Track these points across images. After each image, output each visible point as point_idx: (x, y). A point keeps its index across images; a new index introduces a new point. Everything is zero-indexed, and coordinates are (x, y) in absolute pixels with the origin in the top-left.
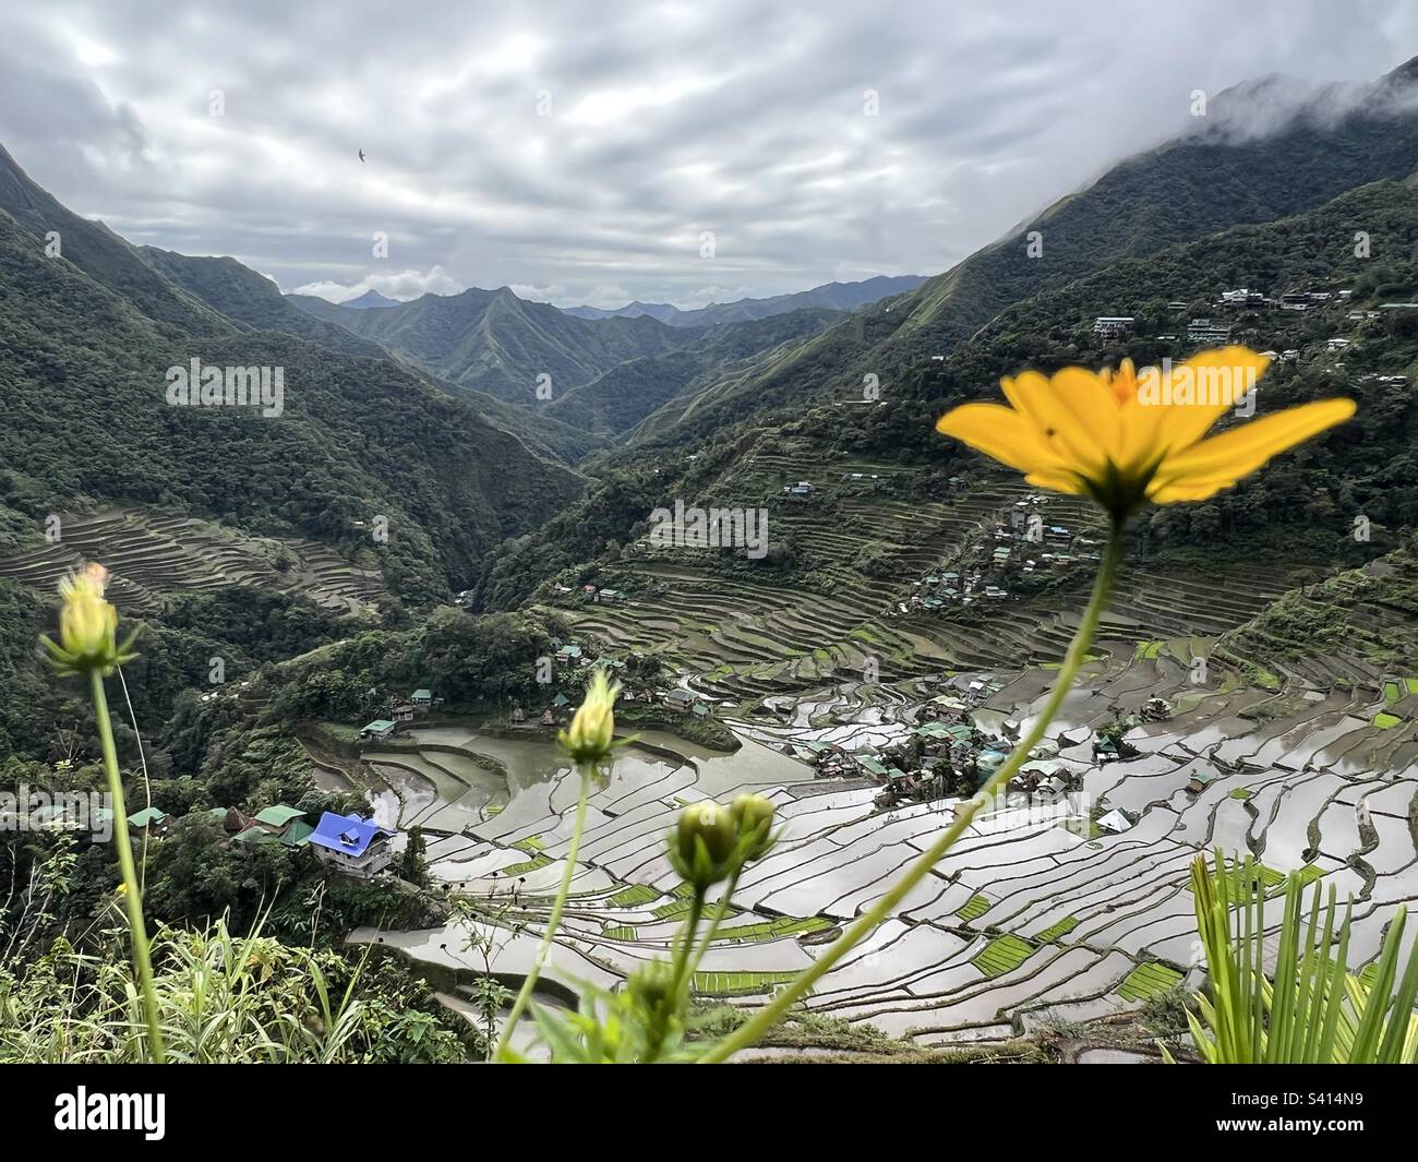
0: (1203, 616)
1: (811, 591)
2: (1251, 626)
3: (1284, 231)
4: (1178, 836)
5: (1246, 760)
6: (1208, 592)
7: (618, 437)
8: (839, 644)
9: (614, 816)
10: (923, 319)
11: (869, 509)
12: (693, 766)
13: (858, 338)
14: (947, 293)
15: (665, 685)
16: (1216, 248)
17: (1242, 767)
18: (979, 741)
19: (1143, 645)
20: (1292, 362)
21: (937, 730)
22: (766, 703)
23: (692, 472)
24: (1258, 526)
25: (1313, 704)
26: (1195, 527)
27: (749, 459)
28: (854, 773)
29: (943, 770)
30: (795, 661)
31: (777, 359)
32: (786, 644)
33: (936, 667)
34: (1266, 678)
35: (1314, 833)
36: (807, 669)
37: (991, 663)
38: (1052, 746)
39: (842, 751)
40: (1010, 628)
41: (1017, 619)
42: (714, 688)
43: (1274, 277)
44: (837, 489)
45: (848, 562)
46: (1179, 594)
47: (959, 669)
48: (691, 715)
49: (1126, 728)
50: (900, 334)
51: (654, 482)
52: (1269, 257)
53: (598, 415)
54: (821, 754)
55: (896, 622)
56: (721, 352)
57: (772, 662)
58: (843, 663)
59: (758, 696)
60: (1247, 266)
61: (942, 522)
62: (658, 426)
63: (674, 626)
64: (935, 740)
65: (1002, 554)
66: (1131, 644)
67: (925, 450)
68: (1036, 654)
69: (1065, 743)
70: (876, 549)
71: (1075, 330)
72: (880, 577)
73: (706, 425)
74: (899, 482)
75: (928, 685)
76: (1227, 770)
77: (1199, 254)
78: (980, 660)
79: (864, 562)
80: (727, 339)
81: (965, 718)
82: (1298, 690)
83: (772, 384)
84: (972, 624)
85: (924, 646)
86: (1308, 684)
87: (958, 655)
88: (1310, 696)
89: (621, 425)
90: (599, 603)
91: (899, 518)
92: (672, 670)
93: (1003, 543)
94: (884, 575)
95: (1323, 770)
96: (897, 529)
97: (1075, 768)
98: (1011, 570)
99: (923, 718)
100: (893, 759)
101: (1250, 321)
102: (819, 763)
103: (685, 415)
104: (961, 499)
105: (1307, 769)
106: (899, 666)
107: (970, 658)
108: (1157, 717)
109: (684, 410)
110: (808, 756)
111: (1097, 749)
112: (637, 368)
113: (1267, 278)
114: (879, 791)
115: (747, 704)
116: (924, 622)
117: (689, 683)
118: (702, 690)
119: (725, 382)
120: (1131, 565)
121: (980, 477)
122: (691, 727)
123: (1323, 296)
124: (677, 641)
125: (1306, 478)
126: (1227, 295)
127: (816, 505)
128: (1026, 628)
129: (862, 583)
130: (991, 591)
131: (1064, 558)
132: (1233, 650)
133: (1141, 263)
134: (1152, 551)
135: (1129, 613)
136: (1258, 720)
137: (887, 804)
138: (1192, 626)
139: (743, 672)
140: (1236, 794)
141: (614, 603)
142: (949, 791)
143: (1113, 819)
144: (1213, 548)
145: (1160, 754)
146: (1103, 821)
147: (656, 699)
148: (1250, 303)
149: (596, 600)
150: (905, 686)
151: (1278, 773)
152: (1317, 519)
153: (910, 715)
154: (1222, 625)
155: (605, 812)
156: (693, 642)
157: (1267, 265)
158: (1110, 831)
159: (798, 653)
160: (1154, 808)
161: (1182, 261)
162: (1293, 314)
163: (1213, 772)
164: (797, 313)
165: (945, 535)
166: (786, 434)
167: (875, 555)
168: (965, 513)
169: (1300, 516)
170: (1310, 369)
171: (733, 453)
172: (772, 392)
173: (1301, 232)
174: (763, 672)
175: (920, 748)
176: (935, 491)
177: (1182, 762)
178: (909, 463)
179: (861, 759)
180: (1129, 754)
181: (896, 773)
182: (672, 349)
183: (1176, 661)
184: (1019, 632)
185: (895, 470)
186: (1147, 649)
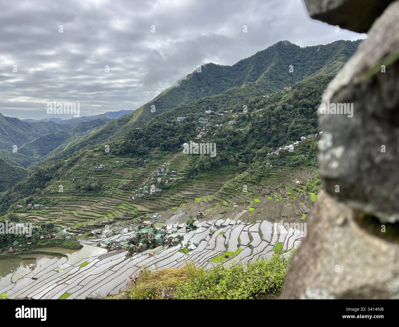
0: (210, 190)
1: (105, 197)
2: (220, 191)
3: (217, 98)
4: (208, 248)
5: (223, 224)
6: (210, 184)
7: (43, 158)
8: (115, 211)
9: (36, 279)
10: (134, 120)
11: (122, 171)
12: (66, 256)
13: (117, 125)
14: (140, 113)
15: (56, 232)
16: (203, 102)
17: (222, 226)
18: (156, 232)
19: (197, 199)
20: (222, 127)
21: (144, 231)
22: (93, 232)
23: (65, 165)
24: (219, 166)
25: (236, 208)
26: (205, 167)
27: (83, 159)
28: (120, 248)
29: (146, 242)
30: (102, 218)
31: (94, 132)
32: (98, 213)
33: (143, 213)
34: (225, 203)
35: (239, 240)
36: (106, 219)
37: (159, 210)
38: (175, 229)
39: (116, 242)
40: (163, 199)
41: (165, 197)
42: (75, 231)
43: (216, 108)
44: (111, 166)
45: (116, 187)
46: (204, 185)
47: (150, 213)
48: (65, 239)
49: (194, 221)
50: (128, 124)
51: (53, 169)
52: (215, 103)
53: (35, 151)
54: (109, 244)
55: (132, 202)
56: (76, 131)
57: (94, 219)
58: (117, 216)
59: (90, 230)
60: (210, 106)
61: (143, 173)
62: (56, 153)
63: (61, 213)
64: (143, 234)
65: (159, 180)
66: (194, 199)
67: (136, 153)
68: (170, 205)
69: (179, 228)
70: (124, 182)
71: (173, 121)
72: (126, 190)
73: (72, 151)
74: (130, 163)
75: (142, 219)
76: (218, 228)
77: (200, 103)
78: (156, 209)
79: (121, 186)
80: (78, 127)
81: (152, 226)
82: (232, 205)
83: (92, 139)
84: (153, 200)
85: (140, 208)
86: (234, 203)
87: (150, 209)
88: (235, 206)
89: (44, 154)
90: (34, 209)
91: (130, 173)
92: (60, 227)
93: (159, 176)
94: (127, 189)
95: (240, 224)
96: (130, 176)
97: (181, 235)
98: (162, 183)
99: (140, 228)
100: (132, 242)
101: (212, 118)
102: (108, 247)
103: (65, 149)
104: (147, 166)
105: (236, 224)
106: (133, 215)
107: (153, 209)
108: (201, 217)
109: (64, 148)
110: (105, 246)
111: (187, 228)
112: (48, 136)
113: (215, 108)
114: (127, 252)
115: (86, 234)
116: (139, 201)
117: (66, 230)
118: (71, 232)
119: (77, 139)
120: (192, 179)
121: (152, 159)
122: (65, 244)
123: (227, 112)
124: (62, 218)
125: (228, 154)
126: (206, 112)
127: (106, 171)
128: (167, 199)
129: (121, 192)
130: (158, 190)
131: (175, 179)
132: (217, 197)
133: (187, 105)
134: (197, 175)
135: (193, 191)
136: (224, 214)
137: (130, 255)
138: (207, 192)
139: (85, 224)
140: (221, 233)
141: (39, 208)
142: (148, 248)
143: (192, 246)
144: (210, 172)
145: (202, 226)
146: (189, 248)
147: (52, 237)
148: (212, 114)
149: (32, 208)
150: (135, 220)
151: (230, 226)
152: (232, 163)
153: (136, 228)
154: (214, 191)
155: (33, 279)
156: (68, 217)
157: (214, 105)
158: (191, 250)
159: (102, 215)
160: (202, 241)
161: (196, 104)
162: (221, 116)
163: (215, 229)
164: (99, 120)
165: (144, 176)
166: (95, 151)
167: (124, 184)
168: (149, 169)
169: (228, 163)
170: (226, 128)
171: (78, 158)
172: (92, 141)
173: (221, 98)
174: (91, 223)
175: (139, 237)
176: (140, 164)
177: (208, 228)
178: (132, 157)
179: (121, 243)
180: (195, 228)
181: (132, 245)
182: (60, 130)
183: (204, 202)
184: (165, 200)
185: (128, 159)
186: (198, 200)
